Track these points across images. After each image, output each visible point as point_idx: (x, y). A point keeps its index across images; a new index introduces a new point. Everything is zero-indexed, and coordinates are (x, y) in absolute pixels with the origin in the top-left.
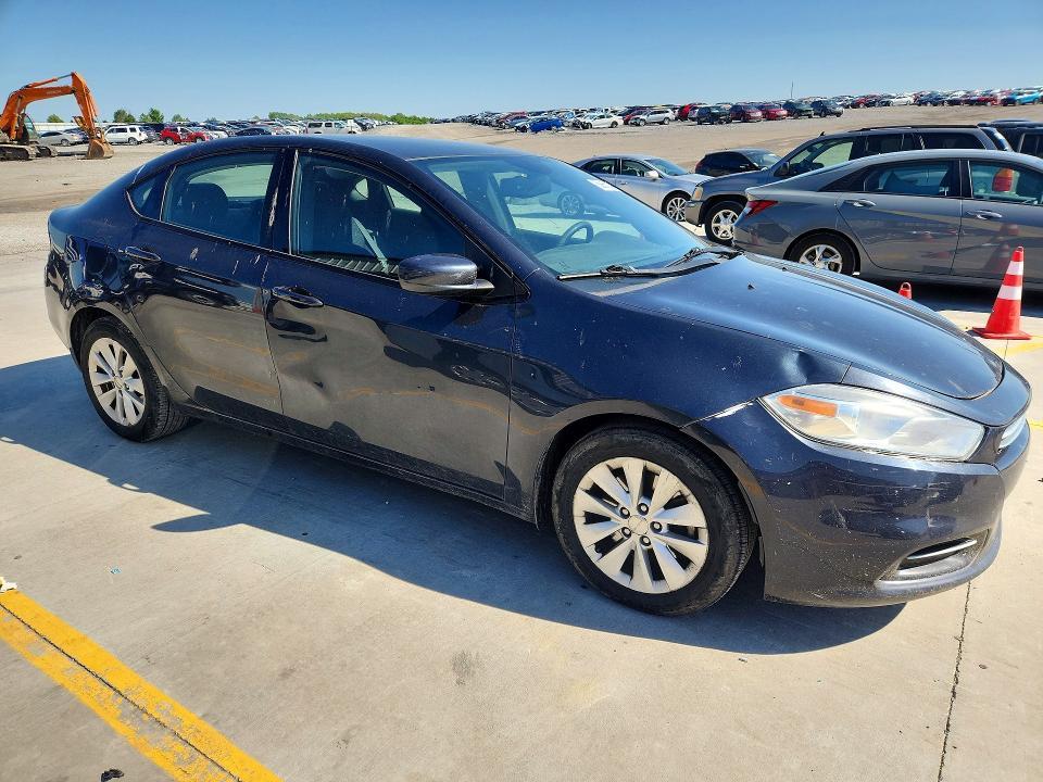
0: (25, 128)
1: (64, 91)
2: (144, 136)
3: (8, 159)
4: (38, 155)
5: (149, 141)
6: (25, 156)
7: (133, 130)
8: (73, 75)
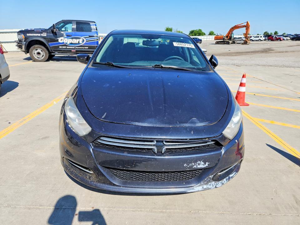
0: (231, 36)
1: (244, 26)
2: (264, 38)
3: (225, 44)
4: (232, 43)
5: (265, 40)
6: (228, 43)
7: (261, 37)
8: (247, 22)
